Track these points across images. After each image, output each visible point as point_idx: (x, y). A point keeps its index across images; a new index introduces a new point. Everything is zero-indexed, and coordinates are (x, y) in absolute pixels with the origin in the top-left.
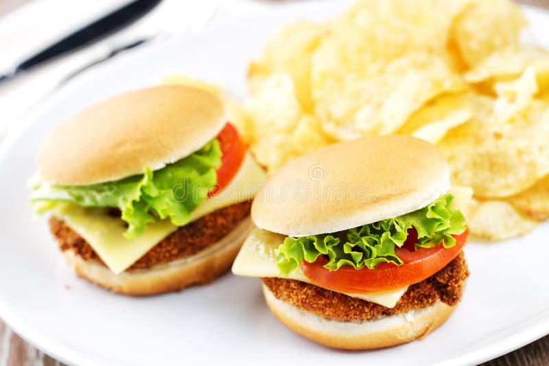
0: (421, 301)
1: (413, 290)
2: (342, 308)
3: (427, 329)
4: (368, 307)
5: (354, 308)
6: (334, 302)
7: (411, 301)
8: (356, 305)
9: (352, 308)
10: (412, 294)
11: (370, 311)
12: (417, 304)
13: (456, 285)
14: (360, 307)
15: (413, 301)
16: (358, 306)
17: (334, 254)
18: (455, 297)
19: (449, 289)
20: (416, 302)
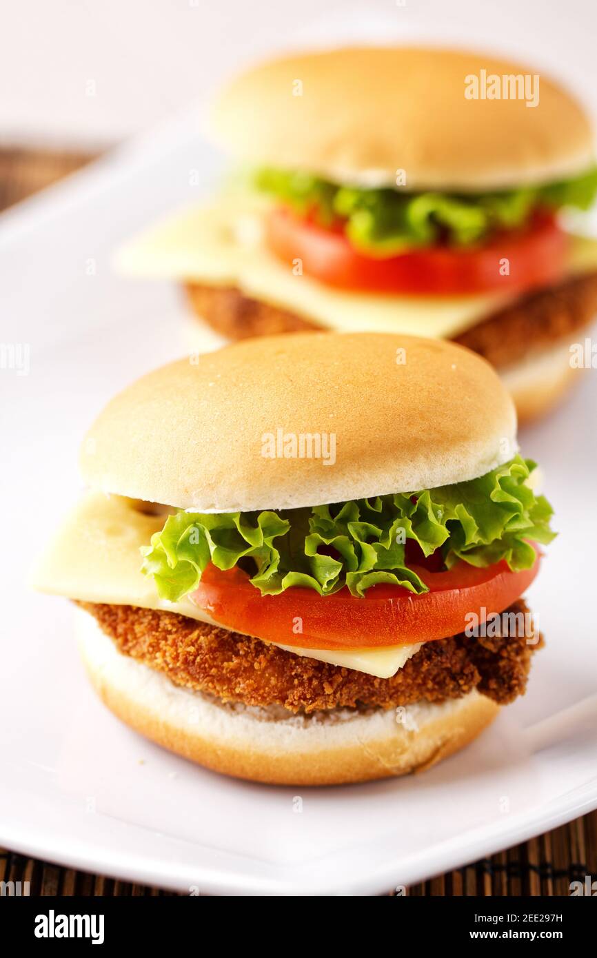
0: (441, 684)
1: (429, 658)
2: (273, 681)
3: (436, 751)
4: (331, 683)
5: (301, 684)
6: (256, 666)
7: (420, 681)
8: (305, 677)
9: (296, 682)
10: (426, 666)
11: (335, 693)
12: (431, 691)
13: (519, 659)
14: (315, 682)
15: (424, 683)
16: (310, 680)
17: (277, 555)
18: (514, 682)
19: (502, 663)
20: (430, 685)
